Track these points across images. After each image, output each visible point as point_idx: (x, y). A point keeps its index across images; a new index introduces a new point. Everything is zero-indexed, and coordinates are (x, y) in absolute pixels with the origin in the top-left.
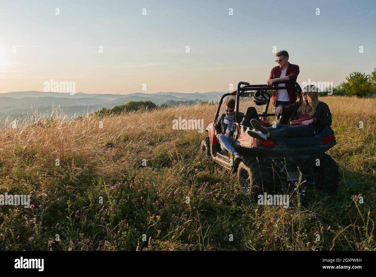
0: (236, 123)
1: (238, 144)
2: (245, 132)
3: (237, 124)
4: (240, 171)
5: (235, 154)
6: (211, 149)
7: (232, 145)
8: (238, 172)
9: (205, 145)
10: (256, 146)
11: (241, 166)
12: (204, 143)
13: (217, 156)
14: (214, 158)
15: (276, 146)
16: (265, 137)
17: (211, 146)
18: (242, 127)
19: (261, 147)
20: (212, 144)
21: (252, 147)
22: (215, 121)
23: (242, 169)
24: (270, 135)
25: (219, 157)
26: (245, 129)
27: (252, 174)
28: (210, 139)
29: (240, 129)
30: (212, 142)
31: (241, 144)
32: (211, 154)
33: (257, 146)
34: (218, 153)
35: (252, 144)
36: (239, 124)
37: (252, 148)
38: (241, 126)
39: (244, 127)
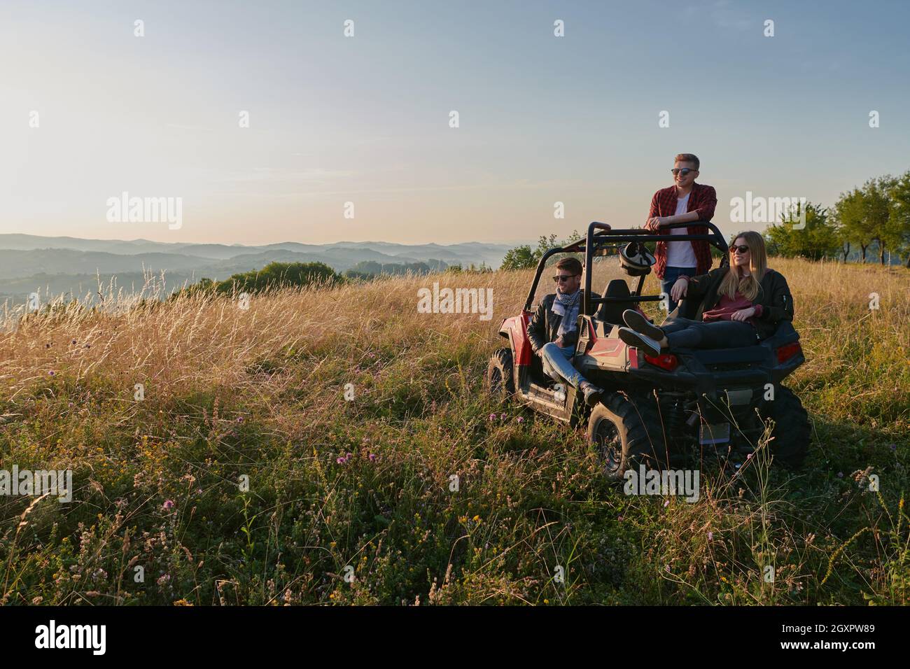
0: (585, 316)
1: (591, 362)
2: (607, 336)
3: (588, 318)
4: (595, 425)
5: (584, 385)
6: (516, 376)
7: (574, 366)
8: (590, 425)
9: (501, 367)
10: (636, 367)
11: (597, 412)
12: (496, 361)
13: (531, 392)
14: (525, 396)
15: (680, 368)
16: (656, 346)
17: (517, 369)
18: (600, 324)
19: (648, 370)
20: (518, 365)
21: (627, 368)
22: (524, 311)
23: (599, 418)
24: (668, 342)
25: (537, 393)
26: (607, 330)
27: (626, 431)
28: (514, 354)
29: (595, 328)
30: (519, 360)
31: (599, 364)
32: (517, 387)
33: (639, 368)
34: (533, 385)
35: (627, 363)
36: (593, 319)
37: (628, 371)
38: (597, 322)
39: (605, 325)
